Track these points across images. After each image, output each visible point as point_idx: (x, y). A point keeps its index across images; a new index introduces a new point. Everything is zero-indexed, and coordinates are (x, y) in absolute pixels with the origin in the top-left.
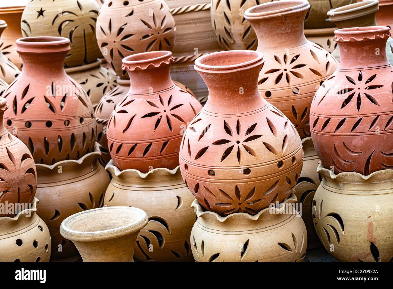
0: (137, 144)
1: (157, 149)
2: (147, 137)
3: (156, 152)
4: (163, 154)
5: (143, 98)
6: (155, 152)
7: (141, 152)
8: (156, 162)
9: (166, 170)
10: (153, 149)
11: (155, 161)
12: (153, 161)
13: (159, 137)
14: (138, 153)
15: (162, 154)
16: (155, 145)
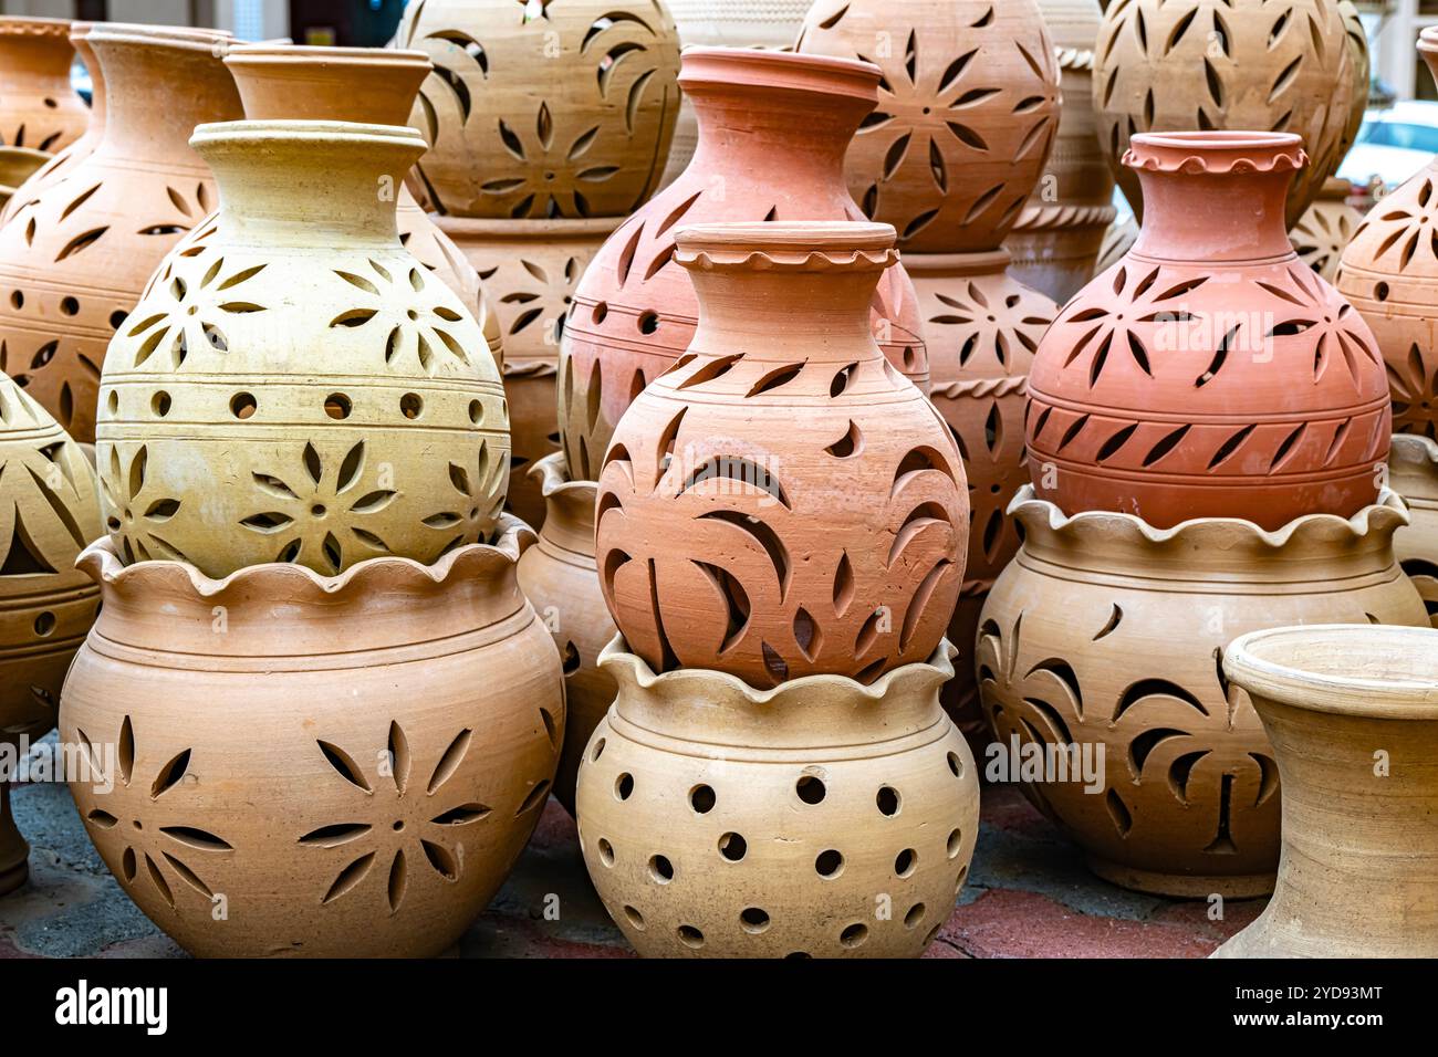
0: (1256, 425)
1: (1319, 445)
2: (1291, 400)
3: (1316, 456)
4: (1332, 466)
5: (1238, 272)
6: (1312, 457)
7: (1267, 456)
8: (1307, 494)
9: (1337, 523)
10: (1308, 444)
11: (1305, 489)
12: (1296, 489)
13: (1329, 406)
14: (1252, 460)
15: (1330, 464)
16: (1315, 431)
